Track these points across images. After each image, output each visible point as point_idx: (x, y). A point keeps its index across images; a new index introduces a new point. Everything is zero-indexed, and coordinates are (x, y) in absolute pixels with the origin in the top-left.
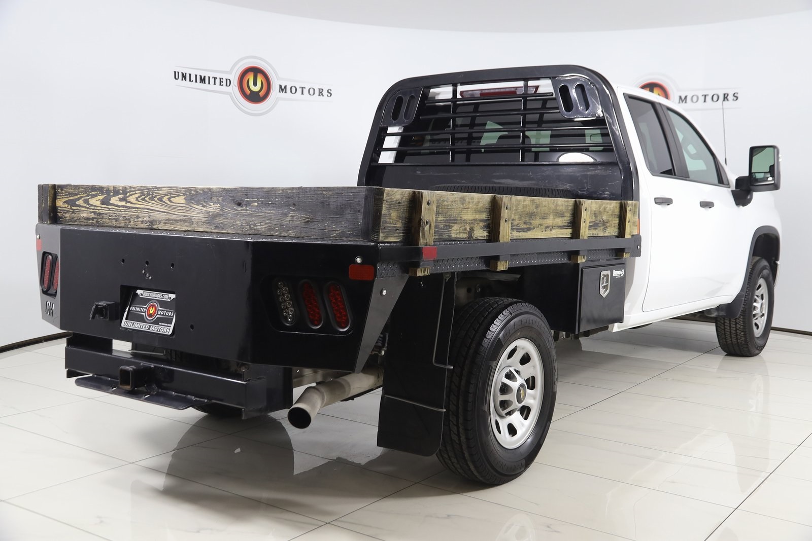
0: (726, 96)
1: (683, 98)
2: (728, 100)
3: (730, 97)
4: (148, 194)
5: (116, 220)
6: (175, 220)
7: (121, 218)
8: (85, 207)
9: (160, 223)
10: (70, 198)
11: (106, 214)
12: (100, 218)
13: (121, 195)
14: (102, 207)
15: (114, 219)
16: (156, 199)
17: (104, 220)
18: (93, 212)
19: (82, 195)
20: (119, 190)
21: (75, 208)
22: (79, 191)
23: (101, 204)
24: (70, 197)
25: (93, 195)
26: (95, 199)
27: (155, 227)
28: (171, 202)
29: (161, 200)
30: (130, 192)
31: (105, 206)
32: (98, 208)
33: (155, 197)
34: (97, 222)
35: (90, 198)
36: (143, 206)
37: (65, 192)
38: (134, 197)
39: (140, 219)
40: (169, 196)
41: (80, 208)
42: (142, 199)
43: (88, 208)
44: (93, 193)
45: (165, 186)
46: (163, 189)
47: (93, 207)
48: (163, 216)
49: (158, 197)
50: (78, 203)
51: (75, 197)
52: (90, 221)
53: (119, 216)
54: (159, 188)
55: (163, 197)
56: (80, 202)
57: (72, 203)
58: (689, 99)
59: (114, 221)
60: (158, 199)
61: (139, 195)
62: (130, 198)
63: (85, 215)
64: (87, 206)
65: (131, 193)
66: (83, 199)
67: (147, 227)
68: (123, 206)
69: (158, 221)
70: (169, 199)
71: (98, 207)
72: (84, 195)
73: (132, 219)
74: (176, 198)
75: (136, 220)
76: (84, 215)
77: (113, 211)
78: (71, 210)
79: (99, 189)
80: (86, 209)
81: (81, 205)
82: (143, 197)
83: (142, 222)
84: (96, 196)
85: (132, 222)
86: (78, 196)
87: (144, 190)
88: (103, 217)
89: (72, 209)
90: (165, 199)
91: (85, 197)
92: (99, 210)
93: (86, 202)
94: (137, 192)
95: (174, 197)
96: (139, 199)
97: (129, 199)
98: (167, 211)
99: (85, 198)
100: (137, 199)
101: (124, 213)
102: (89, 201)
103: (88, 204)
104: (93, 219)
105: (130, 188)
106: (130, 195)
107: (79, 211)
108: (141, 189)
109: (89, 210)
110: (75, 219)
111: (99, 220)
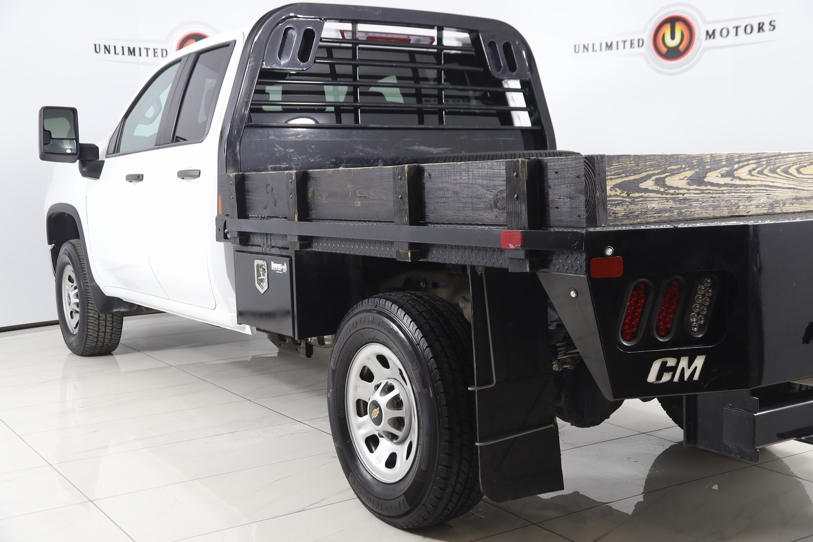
0: (761, 25)
1: (711, 32)
2: (763, 31)
3: (767, 27)
4: (768, 164)
5: (715, 208)
6: (806, 198)
7: (723, 204)
8: (658, 192)
9: (784, 204)
10: (627, 179)
11: (697, 200)
12: (686, 208)
13: (725, 169)
14: (689, 190)
15: (710, 206)
16: (779, 171)
17: (693, 210)
18: (672, 199)
19: (650, 172)
20: (721, 161)
21: (636, 195)
22: (645, 165)
23: (688, 184)
24: (626, 176)
25: (673, 170)
26: (677, 177)
27: (778, 210)
28: (799, 173)
29: (786, 171)
30: (739, 162)
31: (695, 187)
32: (681, 191)
33: (778, 167)
34: (680, 213)
35: (666, 177)
36: (759, 183)
37: (617, 169)
38: (746, 169)
39: (754, 202)
40: (798, 166)
41: (647, 195)
42: (758, 173)
43: (662, 193)
44: (673, 167)
45: (793, 152)
46: (790, 156)
47: (672, 191)
48: (790, 194)
49: (782, 168)
50: (643, 185)
51: (637, 177)
52: (667, 215)
53: (718, 201)
54: (784, 154)
55: (789, 167)
56: (649, 184)
57: (630, 187)
58: (717, 33)
59: (711, 209)
60: (782, 171)
61: (754, 166)
62: (739, 171)
63: (655, 205)
64: (662, 190)
65: (741, 164)
66: (654, 178)
67: (765, 212)
68: (726, 185)
69: (781, 202)
70: (798, 170)
71: (682, 189)
72: (656, 172)
73: (740, 204)
74: (807, 167)
75: (747, 204)
76: (653, 205)
77: (709, 193)
78: (627, 200)
79: (686, 161)
80: (659, 195)
81: (650, 188)
82: (760, 169)
83: (757, 206)
84: (678, 171)
85: (741, 207)
86: (644, 174)
87: (761, 158)
88: (690, 205)
89: (631, 197)
90: (793, 170)
91: (658, 174)
92: (683, 194)
93: (660, 182)
94: (750, 162)
95: (805, 166)
96: (754, 173)
97: (736, 174)
98: (795, 187)
99: (657, 177)
100: (750, 172)
101: (728, 195)
102: (665, 181)
103: (664, 186)
104: (671, 210)
105: (740, 156)
106: (740, 168)
107: (645, 199)
108: (758, 158)
109: (664, 196)
110: (636, 213)
111: (683, 211)
